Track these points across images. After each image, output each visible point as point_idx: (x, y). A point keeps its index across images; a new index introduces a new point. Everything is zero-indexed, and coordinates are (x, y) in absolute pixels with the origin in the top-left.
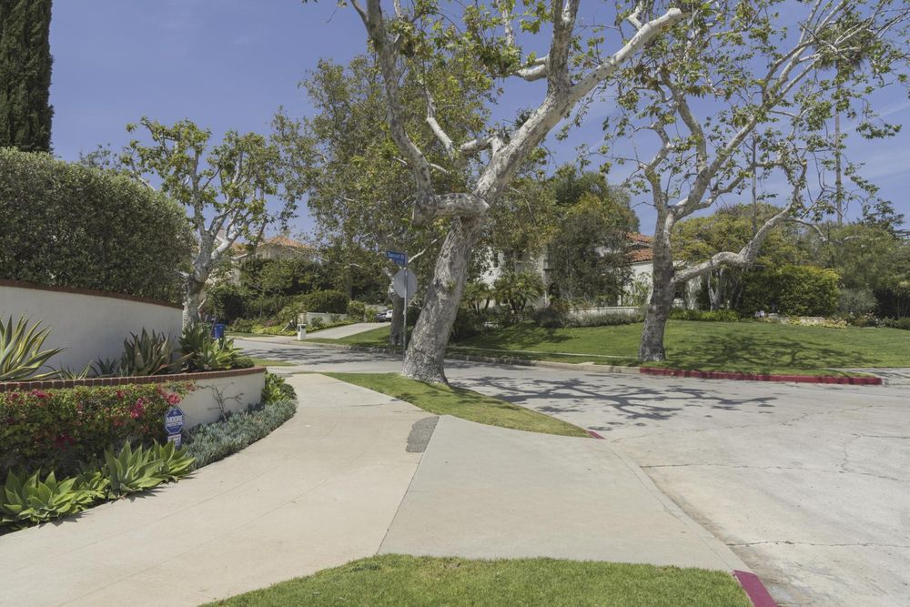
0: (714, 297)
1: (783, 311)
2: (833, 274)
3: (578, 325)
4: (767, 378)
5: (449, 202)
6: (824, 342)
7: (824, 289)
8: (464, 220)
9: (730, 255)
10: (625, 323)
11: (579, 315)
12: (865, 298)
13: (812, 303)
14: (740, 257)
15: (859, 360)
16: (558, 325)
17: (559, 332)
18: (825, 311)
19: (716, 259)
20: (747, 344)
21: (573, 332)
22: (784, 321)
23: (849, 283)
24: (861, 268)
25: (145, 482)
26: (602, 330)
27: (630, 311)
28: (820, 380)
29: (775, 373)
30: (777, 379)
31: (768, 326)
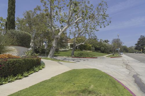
0: (78, 48)
1: (85, 50)
2: (91, 45)
3: (61, 51)
4: (86, 58)
5: (56, 37)
6: (91, 54)
7: (90, 47)
8: (57, 39)
9: (82, 43)
10: (67, 51)
11: (61, 50)
12: (94, 48)
13: (89, 49)
14: (83, 44)
15: (94, 56)
16: (58, 51)
17: (58, 52)
18: (90, 50)
19: (80, 44)
20: (82, 54)
21: (60, 52)
22: (86, 51)
23: (92, 47)
24: (93, 45)
25: (37, 70)
26: (64, 52)
27: (68, 49)
28: (91, 58)
29: (87, 57)
30: (87, 58)
31: (84, 52)
